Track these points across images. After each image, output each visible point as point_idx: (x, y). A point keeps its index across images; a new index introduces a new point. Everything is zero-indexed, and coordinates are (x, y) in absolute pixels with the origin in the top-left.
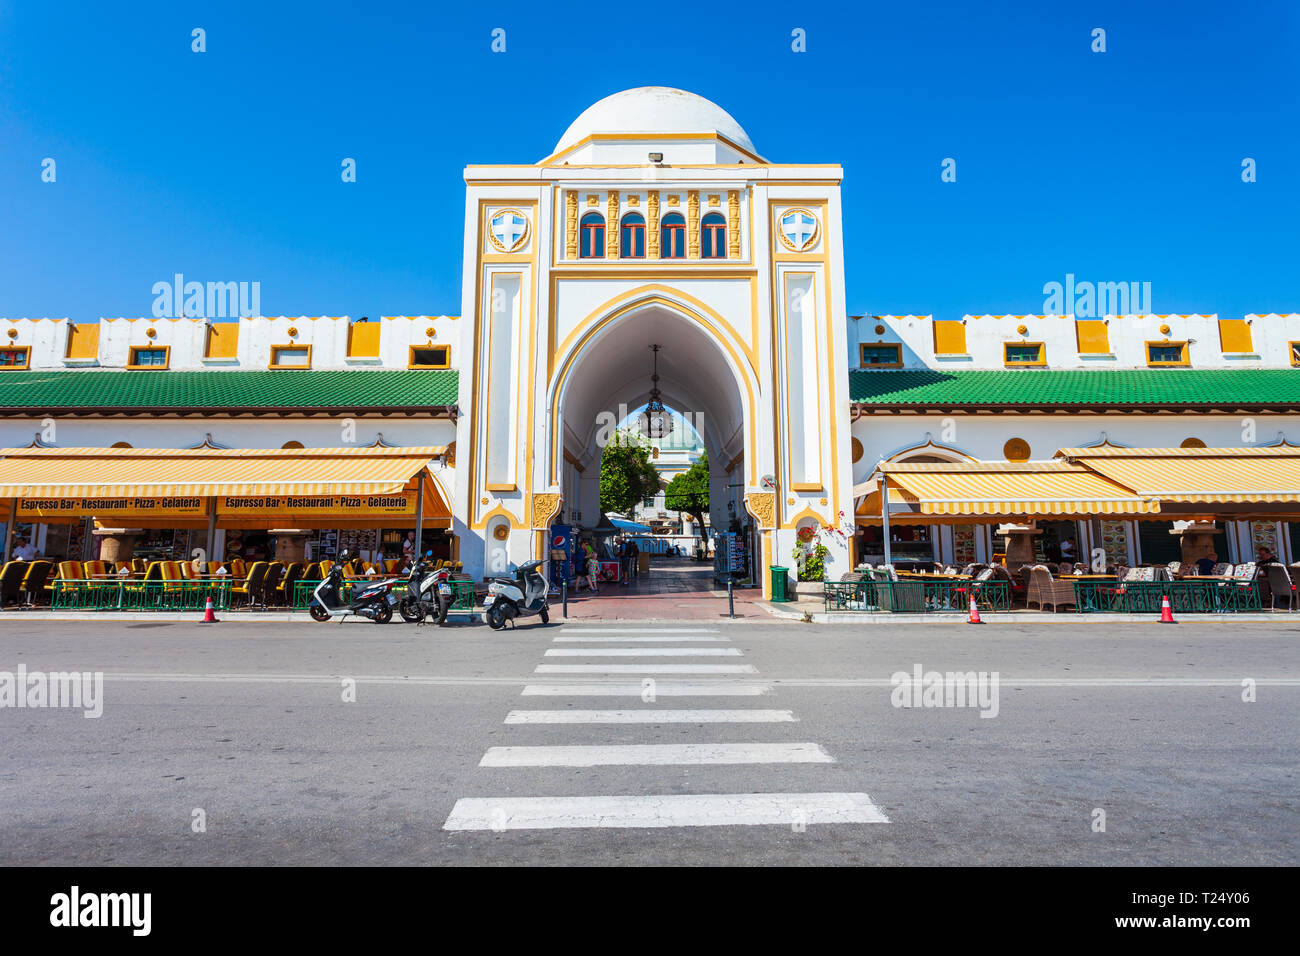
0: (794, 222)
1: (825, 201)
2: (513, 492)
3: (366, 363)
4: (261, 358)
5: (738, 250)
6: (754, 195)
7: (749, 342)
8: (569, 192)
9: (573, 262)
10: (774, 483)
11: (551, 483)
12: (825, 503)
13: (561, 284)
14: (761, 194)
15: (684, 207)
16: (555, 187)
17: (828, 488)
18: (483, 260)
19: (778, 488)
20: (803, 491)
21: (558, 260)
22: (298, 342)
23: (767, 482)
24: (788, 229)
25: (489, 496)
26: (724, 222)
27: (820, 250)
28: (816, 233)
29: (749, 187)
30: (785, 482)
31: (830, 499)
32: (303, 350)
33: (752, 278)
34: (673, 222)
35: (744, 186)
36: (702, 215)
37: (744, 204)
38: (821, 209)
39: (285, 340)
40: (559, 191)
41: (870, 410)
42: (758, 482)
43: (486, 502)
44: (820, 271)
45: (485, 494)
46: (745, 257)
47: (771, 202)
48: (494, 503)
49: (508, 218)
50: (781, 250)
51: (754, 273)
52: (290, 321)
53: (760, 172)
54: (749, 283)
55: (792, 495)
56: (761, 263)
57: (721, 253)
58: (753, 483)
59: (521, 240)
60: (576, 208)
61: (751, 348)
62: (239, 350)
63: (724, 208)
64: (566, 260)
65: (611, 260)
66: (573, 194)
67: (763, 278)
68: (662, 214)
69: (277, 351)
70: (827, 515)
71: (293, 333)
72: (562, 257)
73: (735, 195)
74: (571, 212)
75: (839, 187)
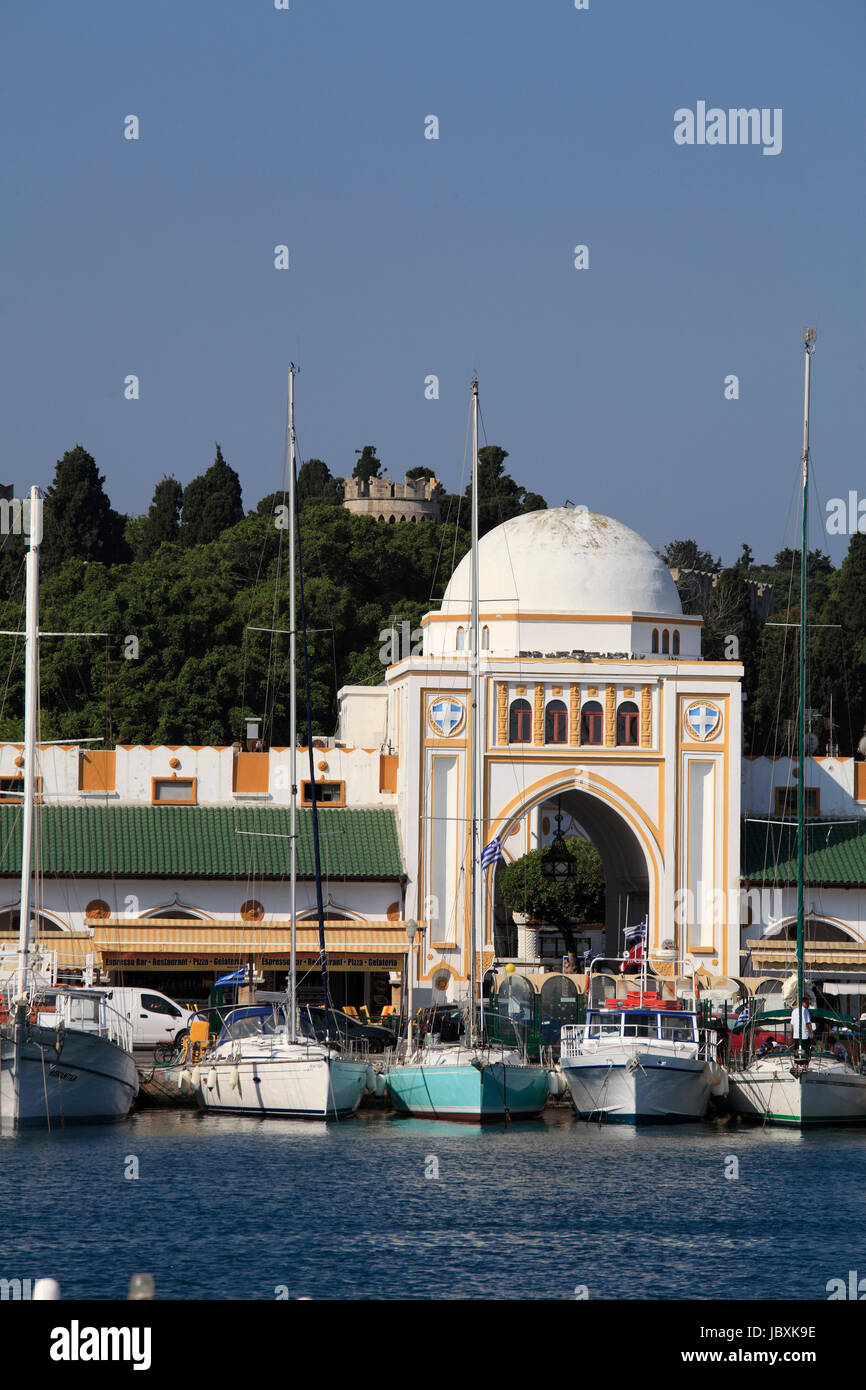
0: (699, 714)
1: (728, 695)
2: (455, 949)
3: (255, 799)
4: (142, 791)
5: (649, 740)
6: (665, 687)
7: (655, 821)
8: (500, 683)
9: (501, 747)
10: (673, 945)
11: (486, 943)
12: (716, 964)
13: (492, 765)
14: (670, 689)
15: (602, 698)
16: (488, 678)
17: (719, 950)
18: (425, 744)
19: (677, 949)
20: (697, 954)
21: (491, 746)
22: (181, 774)
23: (668, 946)
24: (695, 720)
25: (434, 952)
26: (638, 711)
27: (720, 740)
28: (718, 724)
29: (660, 682)
30: (683, 943)
31: (720, 959)
32: (188, 783)
33: (660, 764)
34: (592, 710)
35: (656, 682)
36: (618, 704)
37: (655, 694)
38: (723, 701)
39: (167, 773)
40: (491, 681)
41: (758, 884)
42: (660, 945)
43: (431, 957)
44: (719, 759)
45: (429, 951)
46: (655, 747)
47: (679, 695)
48: (438, 958)
49: (446, 706)
50: (687, 739)
51: (663, 760)
52: (171, 752)
53: (670, 668)
54: (657, 768)
55: (688, 956)
56: (668, 753)
57: (634, 741)
58: (656, 945)
59: (458, 725)
60: (506, 697)
61: (657, 826)
62: (118, 781)
63: (638, 698)
64: (497, 746)
65: (535, 746)
66: (505, 685)
67: (670, 764)
68: (583, 702)
69: (159, 784)
70: (717, 972)
71: (176, 765)
72: (494, 744)
73: (648, 687)
74: (502, 702)
75: (740, 683)
